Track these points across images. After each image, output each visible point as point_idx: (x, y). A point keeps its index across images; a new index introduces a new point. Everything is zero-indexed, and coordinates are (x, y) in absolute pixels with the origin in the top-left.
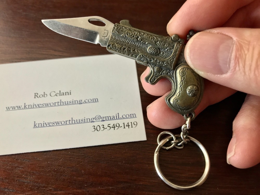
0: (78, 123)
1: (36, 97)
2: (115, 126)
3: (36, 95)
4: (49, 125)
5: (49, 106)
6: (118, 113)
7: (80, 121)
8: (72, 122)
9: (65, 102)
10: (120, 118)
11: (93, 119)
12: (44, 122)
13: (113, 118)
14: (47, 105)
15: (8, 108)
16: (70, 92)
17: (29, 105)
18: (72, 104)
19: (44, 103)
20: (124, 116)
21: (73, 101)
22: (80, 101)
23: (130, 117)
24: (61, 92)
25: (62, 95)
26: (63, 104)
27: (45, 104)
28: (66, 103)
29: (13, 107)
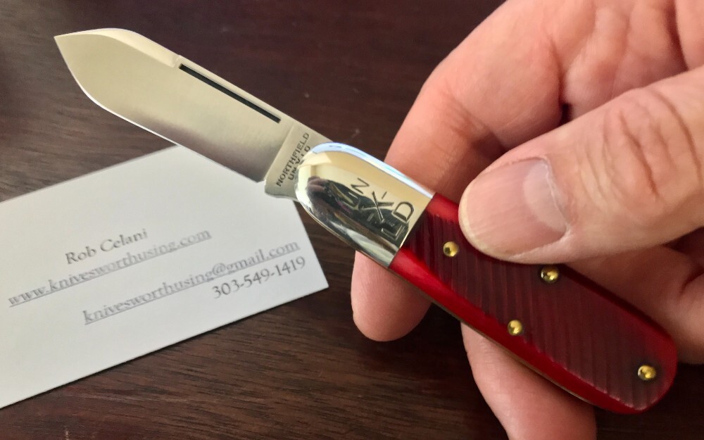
0: (179, 290)
1: (72, 261)
2: (260, 275)
3: (70, 258)
4: (118, 309)
5: (107, 271)
6: (260, 250)
7: (184, 284)
8: (166, 290)
9: (139, 254)
10: (265, 257)
11: (209, 274)
12: (107, 307)
14: (101, 271)
15: (13, 300)
16: (144, 233)
17: (60, 282)
18: (154, 255)
19: (93, 268)
20: (274, 253)
21: (155, 249)
22: (171, 245)
23: (286, 251)
24: (124, 238)
26: (136, 261)
27: (96, 270)
29: (25, 295)
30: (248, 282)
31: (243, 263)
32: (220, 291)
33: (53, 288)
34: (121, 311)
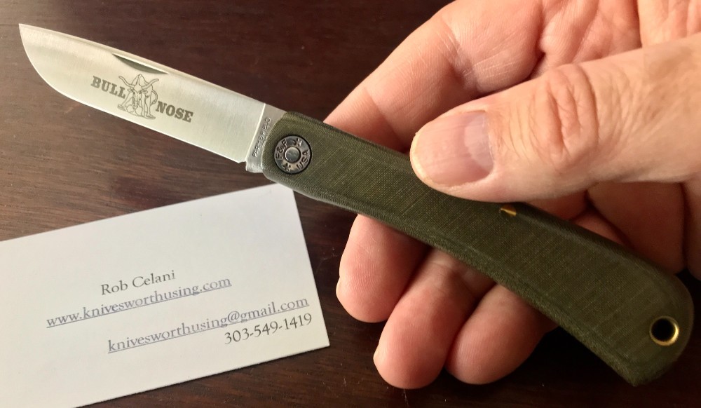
0: (195, 332)
1: (105, 292)
2: (269, 327)
3: (105, 289)
4: (138, 342)
5: (134, 305)
6: (273, 303)
7: (200, 327)
8: (183, 331)
9: (165, 294)
10: (276, 310)
11: (223, 320)
12: (129, 339)
13: (264, 314)
14: (129, 305)
15: (50, 321)
16: (173, 274)
17: (93, 311)
18: (179, 296)
19: (123, 302)
20: (284, 307)
21: (180, 291)
22: (195, 288)
23: (296, 307)
24: (154, 276)
25: (156, 281)
26: (162, 299)
27: (126, 303)
28: (168, 296)
29: (61, 319)
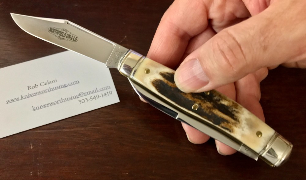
30: (91, 99)
31: (90, 93)
32: (81, 102)
33: (22, 98)
34: (46, 107)
